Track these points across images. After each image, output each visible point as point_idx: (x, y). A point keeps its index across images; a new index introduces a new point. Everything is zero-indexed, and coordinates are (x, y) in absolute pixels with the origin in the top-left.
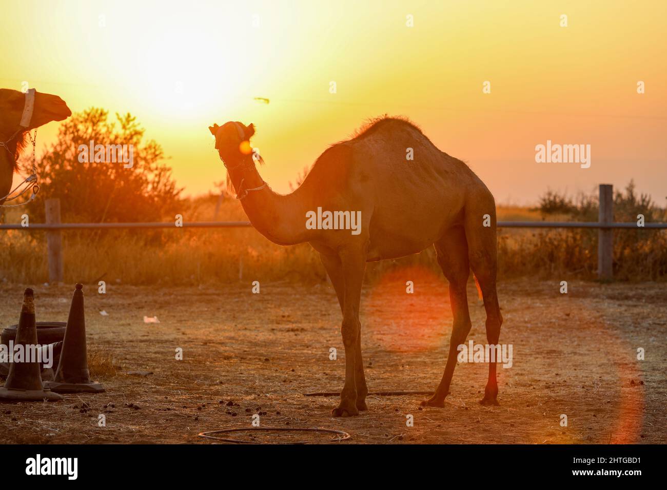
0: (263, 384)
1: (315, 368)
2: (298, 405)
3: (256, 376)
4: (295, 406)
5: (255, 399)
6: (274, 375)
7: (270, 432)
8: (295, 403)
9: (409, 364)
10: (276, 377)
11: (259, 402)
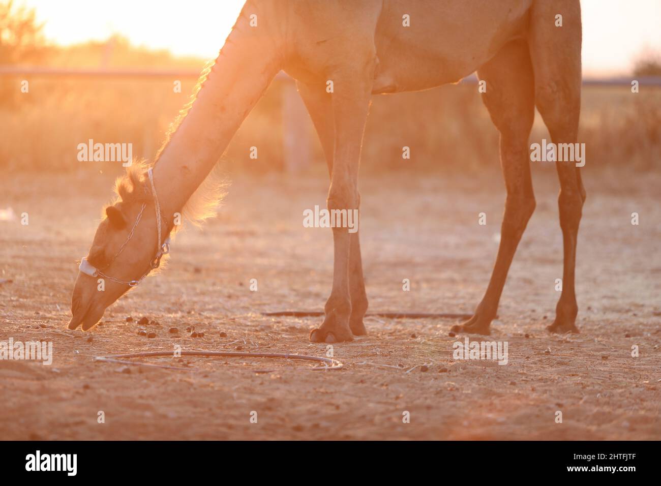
0: (195, 299)
1: (276, 283)
2: (253, 326)
3: (183, 290)
4: (250, 328)
5: (183, 317)
6: (211, 288)
7: (211, 358)
8: (249, 324)
9: (428, 281)
10: (215, 292)
11: (191, 320)
